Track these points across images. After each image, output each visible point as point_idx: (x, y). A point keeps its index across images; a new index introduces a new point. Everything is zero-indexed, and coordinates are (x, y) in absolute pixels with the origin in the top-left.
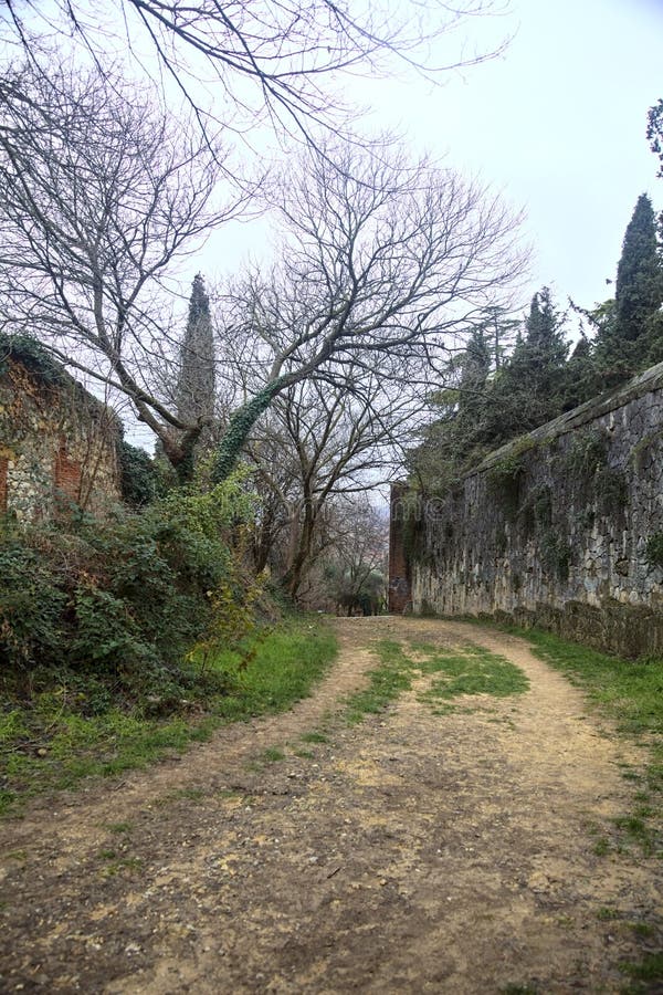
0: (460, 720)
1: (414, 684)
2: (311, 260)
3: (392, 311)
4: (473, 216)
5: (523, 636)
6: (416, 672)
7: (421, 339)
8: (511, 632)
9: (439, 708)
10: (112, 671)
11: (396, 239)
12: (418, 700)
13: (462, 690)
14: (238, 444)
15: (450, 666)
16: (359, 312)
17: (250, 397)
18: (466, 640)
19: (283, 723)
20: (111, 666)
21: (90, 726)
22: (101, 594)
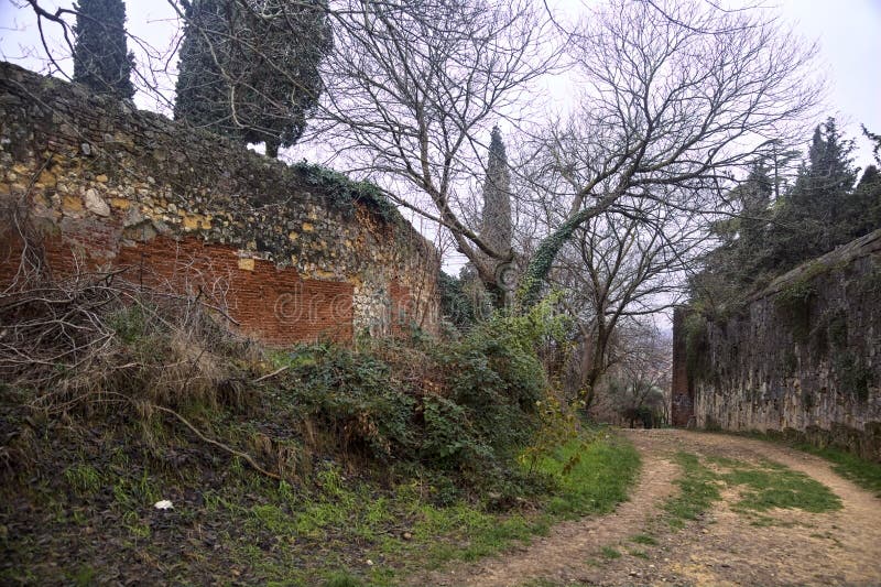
0: (782, 533)
1: (723, 494)
2: (609, 106)
3: (685, 148)
4: (764, 54)
5: (819, 454)
6: (721, 483)
7: (711, 172)
8: (804, 450)
9: (755, 519)
10: (457, 469)
11: (688, 81)
12: (733, 510)
13: (772, 503)
14: (544, 271)
15: (753, 478)
16: (653, 150)
17: (553, 231)
18: (758, 455)
19: (611, 524)
20: (456, 464)
21: (441, 515)
22: (445, 401)
